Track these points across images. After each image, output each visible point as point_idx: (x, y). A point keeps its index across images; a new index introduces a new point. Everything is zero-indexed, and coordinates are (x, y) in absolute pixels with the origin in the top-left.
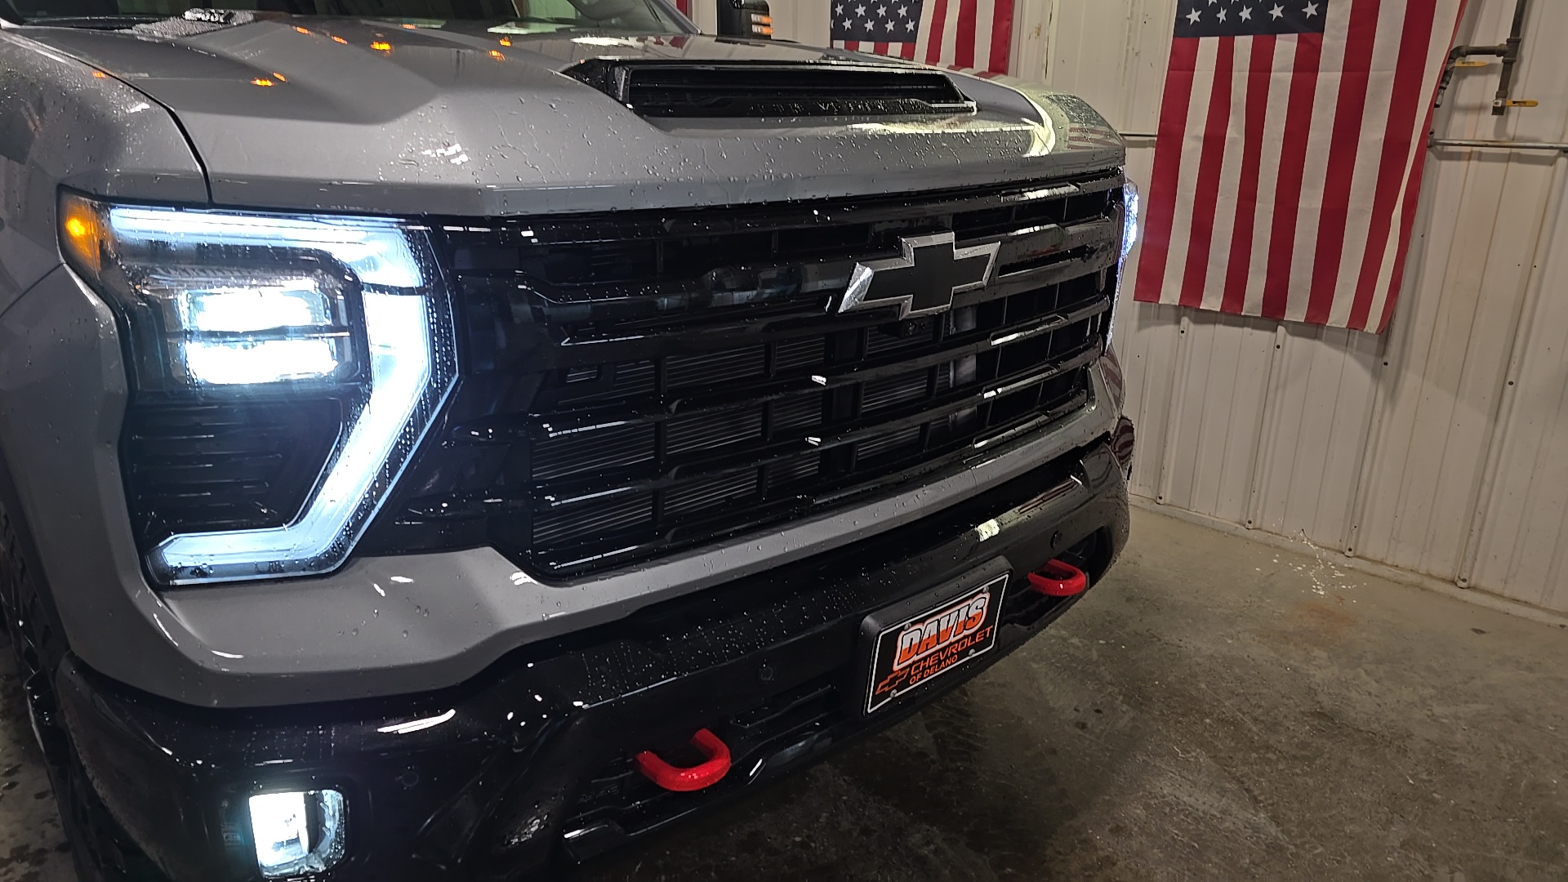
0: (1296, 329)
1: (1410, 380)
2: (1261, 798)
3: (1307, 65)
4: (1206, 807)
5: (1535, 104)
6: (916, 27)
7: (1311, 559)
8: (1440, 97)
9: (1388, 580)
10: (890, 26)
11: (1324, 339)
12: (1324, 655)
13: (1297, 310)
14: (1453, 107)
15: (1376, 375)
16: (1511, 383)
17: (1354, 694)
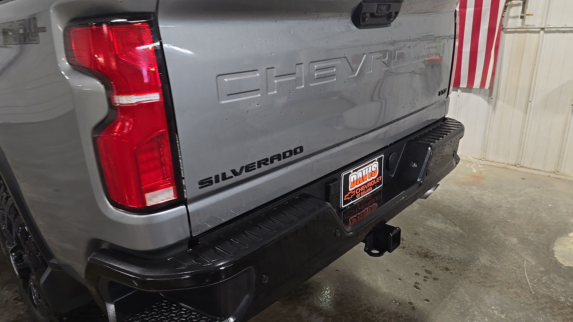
2: (457, 224)
4: (441, 227)
5: (532, 15)
9: (495, 166)
12: (476, 188)
14: (509, 17)
15: (489, 102)
16: (530, 102)
17: (485, 197)
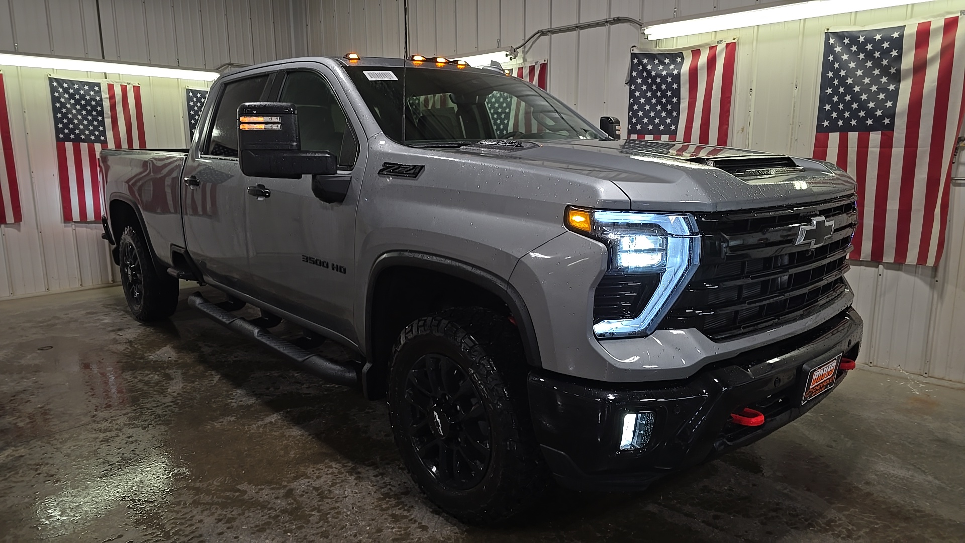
0: (888, 266)
1: (950, 288)
3: (886, 145)
6: (676, 128)
7: (906, 379)
8: (954, 159)
10: (662, 128)
11: (903, 270)
13: (889, 256)
